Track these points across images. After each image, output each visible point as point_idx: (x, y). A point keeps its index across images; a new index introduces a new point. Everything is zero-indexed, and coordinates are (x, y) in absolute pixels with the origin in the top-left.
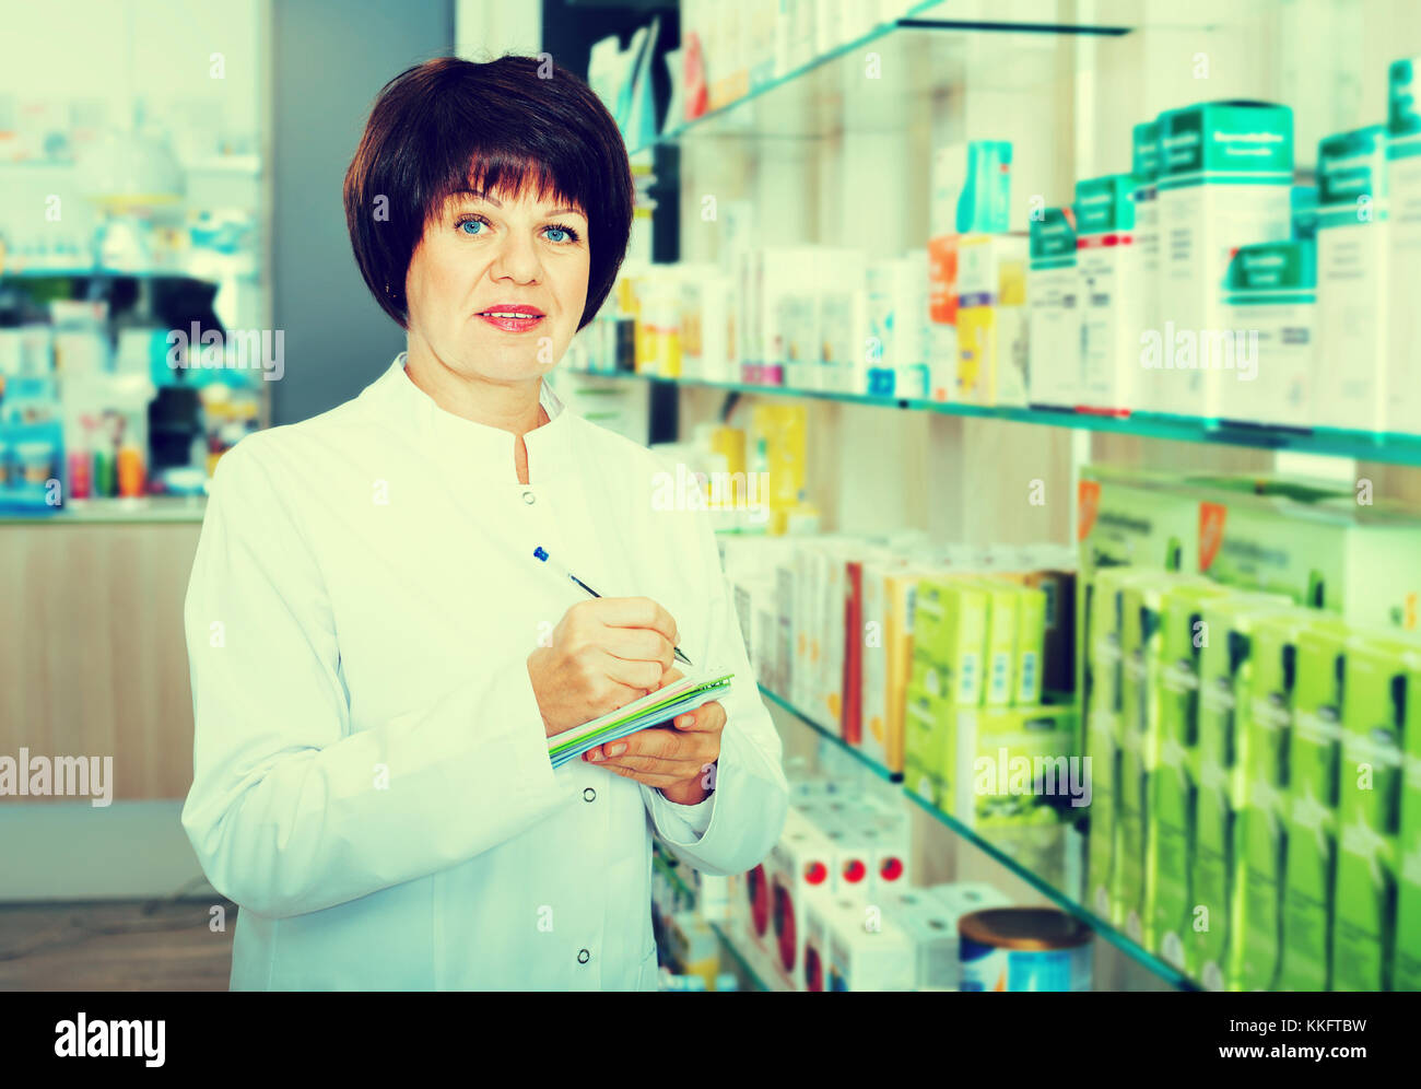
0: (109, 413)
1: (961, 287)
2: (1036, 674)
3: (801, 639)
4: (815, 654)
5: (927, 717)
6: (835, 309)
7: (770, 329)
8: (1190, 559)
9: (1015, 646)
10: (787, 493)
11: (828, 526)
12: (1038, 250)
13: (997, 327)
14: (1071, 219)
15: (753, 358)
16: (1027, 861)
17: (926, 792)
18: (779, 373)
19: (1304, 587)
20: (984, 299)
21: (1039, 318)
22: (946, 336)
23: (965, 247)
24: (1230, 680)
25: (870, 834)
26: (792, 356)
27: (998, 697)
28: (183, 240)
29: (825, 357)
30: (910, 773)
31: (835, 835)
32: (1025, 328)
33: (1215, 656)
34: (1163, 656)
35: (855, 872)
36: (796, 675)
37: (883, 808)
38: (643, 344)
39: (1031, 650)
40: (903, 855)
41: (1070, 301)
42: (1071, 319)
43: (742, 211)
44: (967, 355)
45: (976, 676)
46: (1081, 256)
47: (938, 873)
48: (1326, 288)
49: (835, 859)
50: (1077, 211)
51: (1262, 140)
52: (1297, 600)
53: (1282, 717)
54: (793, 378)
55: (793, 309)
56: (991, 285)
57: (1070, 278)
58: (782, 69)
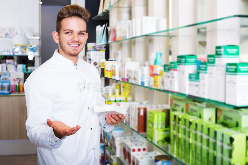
0: (18, 78)
1: (154, 72)
2: (164, 124)
3: (131, 118)
4: (133, 120)
5: (150, 130)
6: (136, 72)
7: (126, 73)
8: (185, 110)
9: (162, 120)
10: (127, 94)
11: (133, 100)
12: (165, 69)
13: (159, 79)
14: (169, 66)
15: (123, 77)
16: (164, 149)
17: (150, 140)
18: (128, 80)
19: (198, 115)
20: (157, 75)
21: (165, 79)
22: (152, 79)
23: (155, 67)
24: (189, 127)
25: (141, 145)
26: (130, 78)
27: (160, 127)
28: (27, 50)
29: (135, 79)
30: (148, 137)
31: (136, 145)
32: (163, 79)
33: (188, 124)
34: (181, 124)
35: (139, 150)
36: (130, 123)
37: (142, 141)
38: (106, 73)
39: (164, 121)
40: (146, 147)
41: (169, 77)
42: (169, 79)
43: (120, 52)
44: (155, 82)
45: (156, 124)
46: (171, 72)
47: (150, 150)
48: (200, 80)
49: (136, 148)
50: (170, 66)
51: (193, 60)
52: (198, 117)
53: (195, 132)
54: (130, 81)
55: (129, 71)
56: (158, 73)
57: (169, 74)
58: (128, 37)
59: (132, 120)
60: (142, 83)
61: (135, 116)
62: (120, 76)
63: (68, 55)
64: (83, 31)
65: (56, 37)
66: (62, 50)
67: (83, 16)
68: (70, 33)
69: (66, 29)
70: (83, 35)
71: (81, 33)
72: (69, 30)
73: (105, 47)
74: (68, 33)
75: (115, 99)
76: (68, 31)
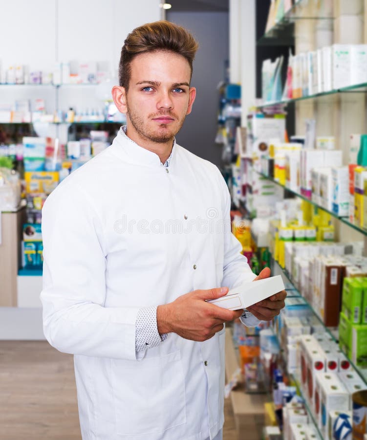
1: (355, 184)
6: (323, 179)
7: (308, 178)
10: (325, 222)
13: (363, 201)
15: (304, 187)
18: (310, 194)
20: (360, 191)
22: (352, 199)
26: (313, 189)
29: (321, 195)
30: (340, 342)
31: (327, 352)
44: (356, 208)
45: (358, 314)
49: (325, 360)
54: (314, 199)
55: (314, 175)
56: (362, 187)
58: (311, 93)
59: (316, 293)
60: (336, 207)
61: (321, 284)
62: (298, 184)
63: (148, 139)
64: (182, 84)
65: (119, 98)
66: (134, 130)
67: (182, 49)
68: (151, 90)
69: (141, 80)
70: (183, 94)
71: (176, 88)
72: (149, 82)
73: (286, 109)
74: (147, 88)
75: (294, 233)
76: (147, 85)
